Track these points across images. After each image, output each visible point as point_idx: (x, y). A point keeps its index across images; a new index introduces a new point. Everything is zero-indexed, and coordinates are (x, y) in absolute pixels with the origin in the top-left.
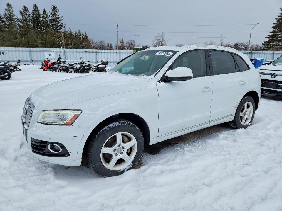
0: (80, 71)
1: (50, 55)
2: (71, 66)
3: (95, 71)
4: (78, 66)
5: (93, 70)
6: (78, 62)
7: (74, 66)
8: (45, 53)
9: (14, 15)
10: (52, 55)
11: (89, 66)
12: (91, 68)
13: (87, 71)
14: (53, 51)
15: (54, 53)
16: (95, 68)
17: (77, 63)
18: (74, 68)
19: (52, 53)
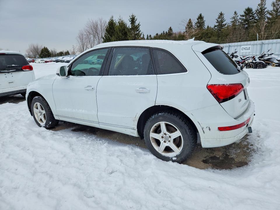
0: (253, 66)
1: (246, 49)
2: (243, 61)
3: (277, 66)
4: (250, 61)
5: (273, 65)
6: (251, 56)
7: (245, 60)
8: (242, 47)
9: (266, 8)
10: (248, 49)
11: (268, 60)
12: (272, 62)
13: (264, 66)
14: (250, 45)
15: (250, 46)
16: (277, 62)
17: (249, 57)
18: (245, 63)
19: (248, 47)
